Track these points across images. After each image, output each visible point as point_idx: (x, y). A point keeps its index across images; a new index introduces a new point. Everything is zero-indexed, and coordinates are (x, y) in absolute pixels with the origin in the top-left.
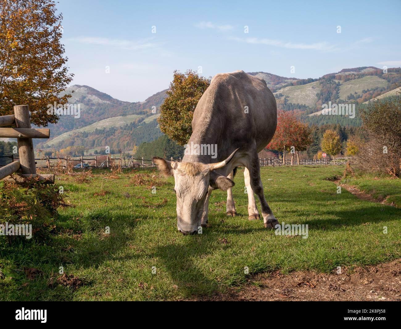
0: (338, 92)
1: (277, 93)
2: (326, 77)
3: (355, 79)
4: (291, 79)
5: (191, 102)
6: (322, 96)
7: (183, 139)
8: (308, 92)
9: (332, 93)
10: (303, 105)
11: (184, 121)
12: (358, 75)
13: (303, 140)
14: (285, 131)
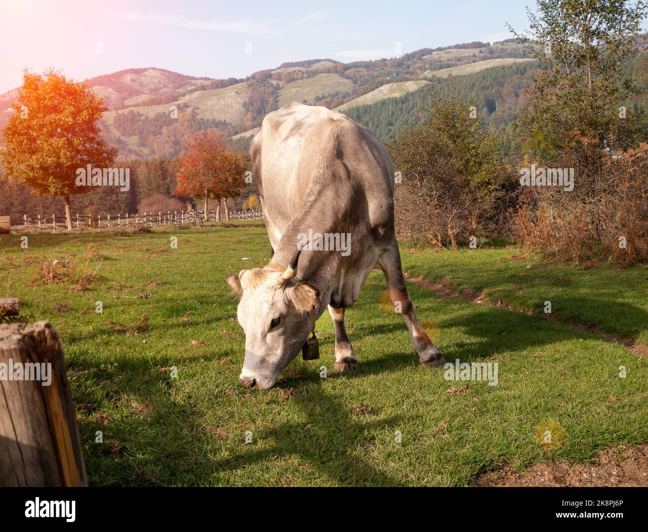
0: (277, 100)
1: (179, 102)
2: (257, 76)
3: (303, 78)
4: (201, 79)
5: (55, 122)
6: (253, 106)
7: (43, 185)
8: (229, 101)
9: (267, 102)
10: (222, 120)
11: (45, 154)
12: (307, 72)
13: (235, 180)
14: (206, 166)
